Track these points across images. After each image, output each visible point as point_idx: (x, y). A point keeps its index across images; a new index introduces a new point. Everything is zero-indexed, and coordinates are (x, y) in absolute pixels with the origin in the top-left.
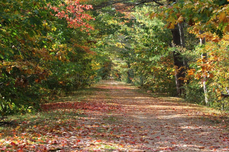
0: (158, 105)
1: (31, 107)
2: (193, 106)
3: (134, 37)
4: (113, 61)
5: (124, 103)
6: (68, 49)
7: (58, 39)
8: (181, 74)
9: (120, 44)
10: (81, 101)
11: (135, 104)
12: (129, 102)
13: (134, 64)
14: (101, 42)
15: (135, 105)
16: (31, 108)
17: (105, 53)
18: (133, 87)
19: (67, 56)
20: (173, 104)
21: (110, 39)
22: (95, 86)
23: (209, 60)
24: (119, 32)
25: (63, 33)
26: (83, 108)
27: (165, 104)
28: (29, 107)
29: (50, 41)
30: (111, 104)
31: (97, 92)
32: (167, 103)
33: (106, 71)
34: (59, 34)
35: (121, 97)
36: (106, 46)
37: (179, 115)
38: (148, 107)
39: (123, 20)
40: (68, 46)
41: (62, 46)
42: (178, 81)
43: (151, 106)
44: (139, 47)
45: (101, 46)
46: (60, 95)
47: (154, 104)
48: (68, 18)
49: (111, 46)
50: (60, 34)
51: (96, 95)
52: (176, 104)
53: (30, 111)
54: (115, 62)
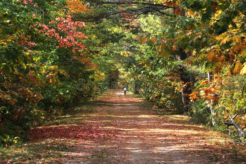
0: (160, 128)
1: (17, 137)
2: (198, 129)
3: (139, 48)
4: (119, 70)
5: (123, 126)
6: (59, 71)
7: (51, 57)
8: (188, 91)
9: (126, 52)
10: (77, 123)
11: (135, 127)
12: (129, 123)
13: (139, 76)
14: (105, 51)
15: (135, 129)
16: (17, 139)
17: (109, 61)
18: (140, 99)
19: (58, 79)
20: (177, 127)
21: (115, 47)
22: (99, 98)
23: (213, 82)
24: (124, 40)
25: (56, 51)
26: (76, 137)
27: (168, 126)
28: (15, 138)
29: (34, 69)
30: (109, 127)
31: (98, 109)
32: (170, 126)
33: (113, 80)
34: (51, 52)
35: (123, 115)
36: (111, 54)
37: (178, 146)
38: (149, 131)
39: (128, 27)
40: (59, 68)
41: (52, 67)
42: (184, 98)
43: (152, 130)
44: (144, 59)
45: (106, 55)
46: (56, 114)
47: (155, 127)
48: (58, 37)
49: (116, 54)
50: (53, 52)
51: (97, 112)
52: (181, 126)
53: (16, 142)
54: (121, 71)
